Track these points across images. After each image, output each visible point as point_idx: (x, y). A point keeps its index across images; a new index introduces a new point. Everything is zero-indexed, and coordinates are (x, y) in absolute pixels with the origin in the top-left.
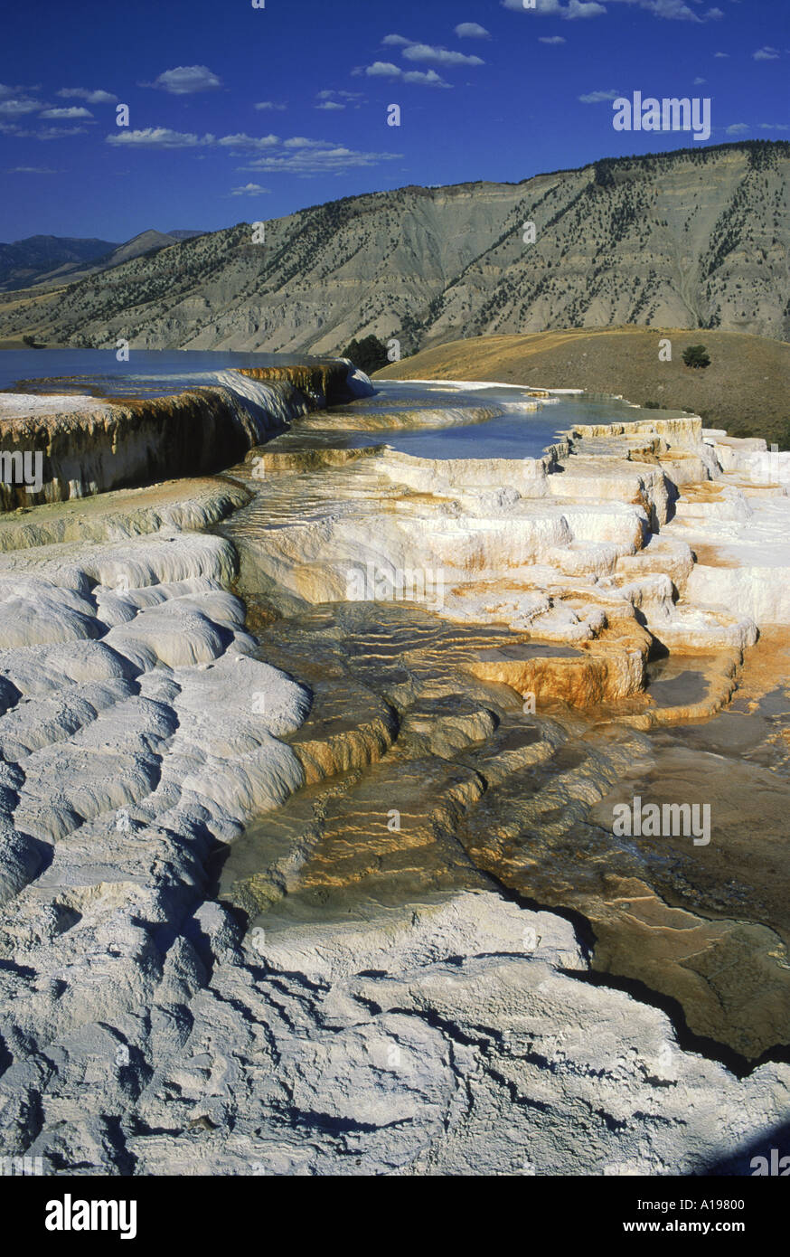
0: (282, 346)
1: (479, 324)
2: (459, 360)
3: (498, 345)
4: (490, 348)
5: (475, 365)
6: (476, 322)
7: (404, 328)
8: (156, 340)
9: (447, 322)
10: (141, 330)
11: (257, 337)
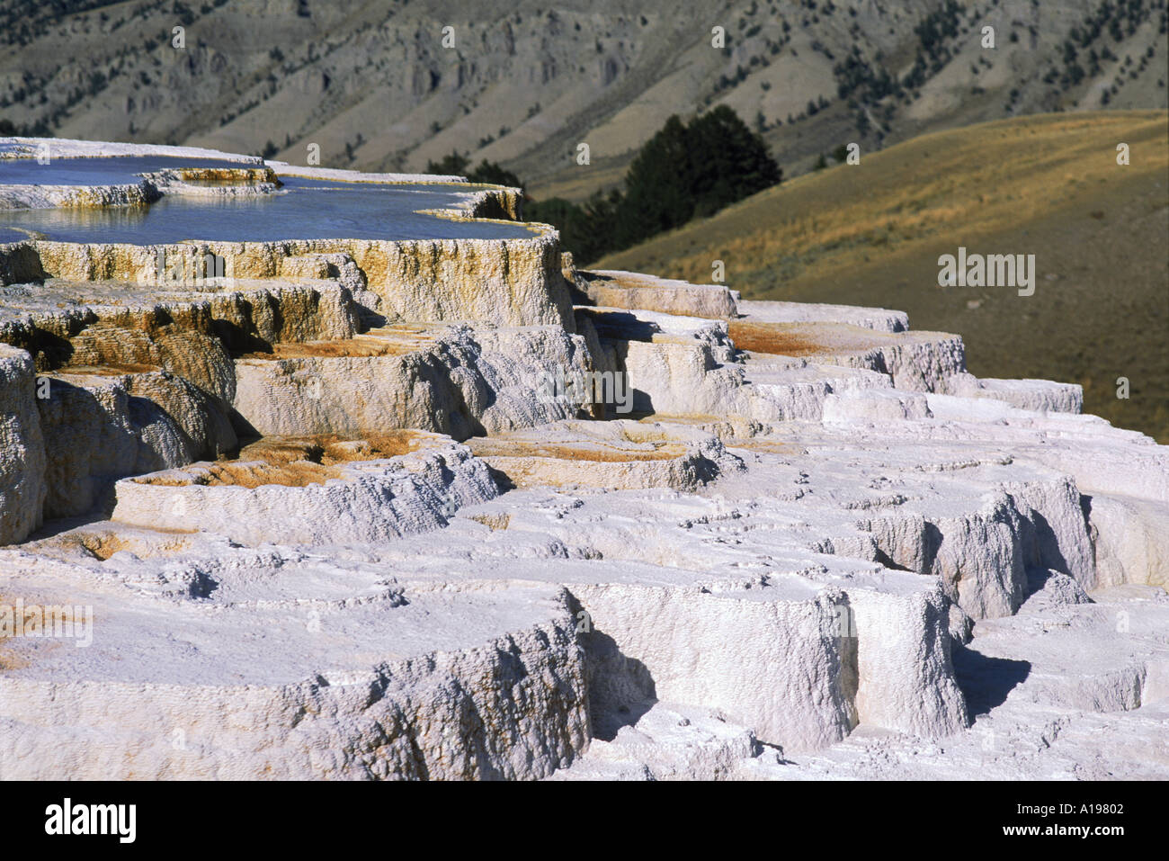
0: (503, 133)
1: (1057, 85)
2: (959, 179)
3: (1073, 140)
4: (1050, 147)
5: (1003, 191)
6: (1048, 80)
7: (844, 92)
8: (154, 102)
9: (966, 79)
10: (114, 73)
11: (434, 108)
